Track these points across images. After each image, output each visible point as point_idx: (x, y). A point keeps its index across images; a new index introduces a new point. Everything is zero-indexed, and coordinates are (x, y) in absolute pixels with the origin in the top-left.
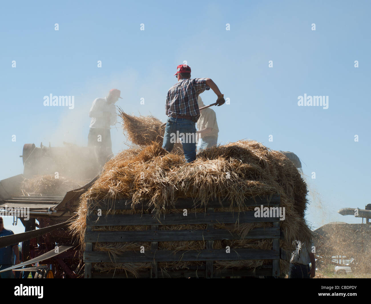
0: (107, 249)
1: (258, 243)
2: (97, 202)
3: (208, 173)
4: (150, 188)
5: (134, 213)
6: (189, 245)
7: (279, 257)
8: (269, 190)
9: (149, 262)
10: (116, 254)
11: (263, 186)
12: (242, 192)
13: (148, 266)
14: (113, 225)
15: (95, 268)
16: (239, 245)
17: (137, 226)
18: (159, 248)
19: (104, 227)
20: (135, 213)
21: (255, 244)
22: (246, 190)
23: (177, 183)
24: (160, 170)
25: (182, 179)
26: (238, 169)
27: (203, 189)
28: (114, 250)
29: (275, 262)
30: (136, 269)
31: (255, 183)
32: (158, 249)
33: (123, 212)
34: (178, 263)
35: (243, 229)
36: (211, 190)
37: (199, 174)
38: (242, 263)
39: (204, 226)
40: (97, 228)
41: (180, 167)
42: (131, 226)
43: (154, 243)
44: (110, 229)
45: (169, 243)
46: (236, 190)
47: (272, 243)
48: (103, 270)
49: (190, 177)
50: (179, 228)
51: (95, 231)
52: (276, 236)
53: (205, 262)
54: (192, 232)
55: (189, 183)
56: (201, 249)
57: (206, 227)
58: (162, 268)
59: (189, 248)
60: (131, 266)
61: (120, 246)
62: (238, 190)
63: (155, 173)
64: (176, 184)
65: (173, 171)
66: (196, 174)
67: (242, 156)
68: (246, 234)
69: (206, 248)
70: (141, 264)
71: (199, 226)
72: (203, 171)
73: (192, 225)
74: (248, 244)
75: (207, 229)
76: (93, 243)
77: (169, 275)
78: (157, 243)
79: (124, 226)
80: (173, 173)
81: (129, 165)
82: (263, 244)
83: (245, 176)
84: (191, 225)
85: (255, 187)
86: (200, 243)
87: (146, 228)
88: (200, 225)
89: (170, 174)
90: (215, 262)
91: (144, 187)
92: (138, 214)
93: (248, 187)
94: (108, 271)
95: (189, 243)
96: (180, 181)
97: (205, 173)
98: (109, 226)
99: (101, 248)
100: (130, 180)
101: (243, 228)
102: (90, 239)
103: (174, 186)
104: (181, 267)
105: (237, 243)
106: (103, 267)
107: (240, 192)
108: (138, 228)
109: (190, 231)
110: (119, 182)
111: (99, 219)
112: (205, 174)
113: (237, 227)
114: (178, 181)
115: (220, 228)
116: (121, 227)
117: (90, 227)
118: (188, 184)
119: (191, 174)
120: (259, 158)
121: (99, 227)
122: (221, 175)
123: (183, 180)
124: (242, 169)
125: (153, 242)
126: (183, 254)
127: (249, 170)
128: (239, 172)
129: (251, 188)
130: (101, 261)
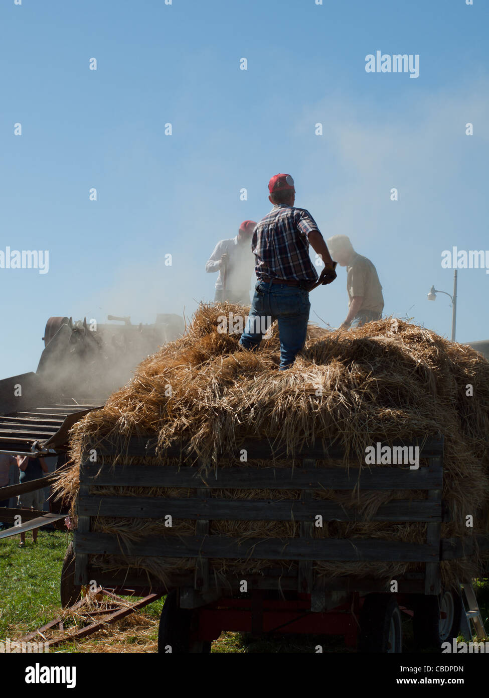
0: (115, 529)
1: (398, 530)
2: (97, 440)
3: (302, 391)
4: (192, 418)
5: (166, 464)
6: (267, 528)
7: (439, 559)
8: (420, 429)
9: (192, 558)
10: (131, 541)
11: (409, 419)
12: (366, 430)
13: (189, 565)
14: (127, 485)
15: (93, 564)
16: (363, 532)
17: (172, 488)
18: (212, 531)
19: (112, 489)
20: (168, 464)
21: (394, 531)
22: (375, 427)
23: (241, 410)
24: (215, 384)
25: (251, 402)
26: (365, 385)
27: (290, 423)
28: (126, 532)
29: (431, 568)
30: (166, 569)
31: (394, 412)
32: (210, 533)
33: (146, 461)
34: (244, 562)
35: (368, 502)
36: (306, 426)
37: (285, 393)
38: (366, 568)
39: (296, 493)
40: (98, 490)
41: (255, 378)
42: (161, 488)
43: (203, 522)
44: (121, 492)
45: (229, 522)
46: (355, 426)
47: (426, 532)
48: (108, 569)
49: (267, 399)
50: (248, 496)
51: (95, 494)
52: (432, 517)
53: (296, 562)
54: (272, 503)
55: (264, 411)
56: (288, 538)
57: (299, 497)
58: (216, 569)
59: (267, 535)
60: (158, 564)
61: (139, 526)
62: (360, 426)
63: (204, 389)
64: (240, 412)
65: (238, 385)
66: (280, 393)
67: (378, 359)
68: (373, 513)
69: (298, 535)
70: (176, 562)
71: (286, 492)
72: (294, 387)
73: (274, 490)
74: (380, 530)
75: (302, 499)
76: (90, 517)
77: (229, 584)
78: (208, 521)
79: (147, 488)
80: (238, 389)
81: (166, 371)
82: (408, 531)
83: (377, 399)
84: (271, 490)
85: (392, 422)
86: (288, 526)
87: (187, 492)
88: (288, 491)
89: (232, 392)
90: (315, 564)
91: (180, 415)
92: (173, 465)
93: (379, 420)
94: (115, 571)
95: (268, 525)
96: (247, 406)
97: (297, 391)
98: (120, 487)
99: (104, 527)
100: (161, 401)
101: (368, 500)
102: (86, 510)
103: (236, 415)
104: (251, 569)
105: (359, 527)
106: (107, 562)
107: (362, 430)
108: (174, 493)
109: (269, 503)
110: (141, 404)
111: (100, 472)
112: (297, 393)
113: (356, 498)
114: (244, 407)
115: (327, 499)
116: (141, 490)
117: (87, 487)
118: (261, 413)
119: (270, 393)
120: (415, 362)
121: (102, 487)
122: (328, 396)
123: (252, 405)
124: (372, 386)
125: (200, 519)
126: (254, 546)
127: (386, 387)
128: (366, 390)
129: (386, 424)
130: (105, 552)
